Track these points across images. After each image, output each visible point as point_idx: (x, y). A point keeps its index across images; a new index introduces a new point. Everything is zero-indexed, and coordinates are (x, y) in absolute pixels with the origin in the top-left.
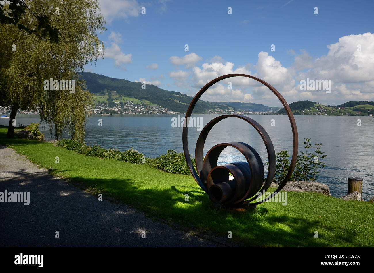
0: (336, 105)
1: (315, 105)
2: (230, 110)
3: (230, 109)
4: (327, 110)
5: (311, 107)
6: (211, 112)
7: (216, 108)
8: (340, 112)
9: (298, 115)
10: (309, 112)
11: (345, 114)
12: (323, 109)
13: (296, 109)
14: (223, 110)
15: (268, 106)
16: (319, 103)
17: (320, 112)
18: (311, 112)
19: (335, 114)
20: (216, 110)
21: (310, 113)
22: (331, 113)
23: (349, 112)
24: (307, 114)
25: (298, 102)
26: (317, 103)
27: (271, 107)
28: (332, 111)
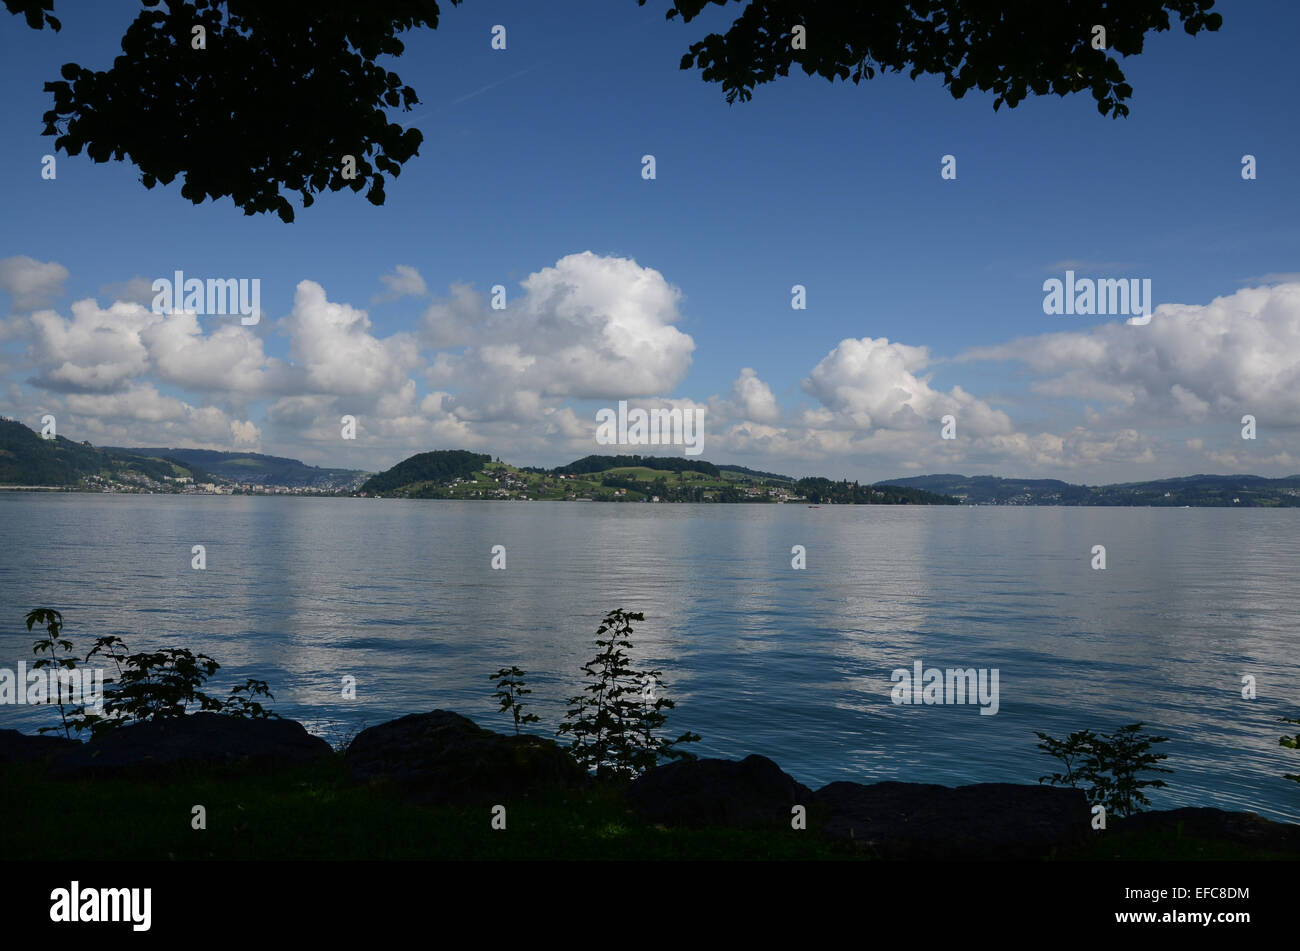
0: (550, 466)
1: (487, 465)
2: (178, 480)
3: (178, 476)
4: (525, 481)
5: (473, 473)
6: (103, 484)
7: (124, 469)
8: (568, 489)
9: (434, 498)
10: (469, 490)
11: (582, 494)
12: (512, 478)
13: (425, 477)
14: (153, 478)
15: (317, 467)
16: (498, 460)
17: (504, 490)
18: (475, 487)
19: (552, 496)
20: (121, 475)
21: (472, 492)
22: (539, 492)
23: (593, 490)
24: (462, 495)
25: (430, 453)
26: (494, 460)
27: (330, 471)
28: (540, 486)
